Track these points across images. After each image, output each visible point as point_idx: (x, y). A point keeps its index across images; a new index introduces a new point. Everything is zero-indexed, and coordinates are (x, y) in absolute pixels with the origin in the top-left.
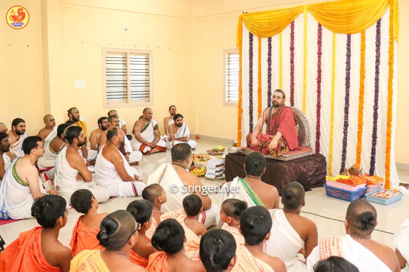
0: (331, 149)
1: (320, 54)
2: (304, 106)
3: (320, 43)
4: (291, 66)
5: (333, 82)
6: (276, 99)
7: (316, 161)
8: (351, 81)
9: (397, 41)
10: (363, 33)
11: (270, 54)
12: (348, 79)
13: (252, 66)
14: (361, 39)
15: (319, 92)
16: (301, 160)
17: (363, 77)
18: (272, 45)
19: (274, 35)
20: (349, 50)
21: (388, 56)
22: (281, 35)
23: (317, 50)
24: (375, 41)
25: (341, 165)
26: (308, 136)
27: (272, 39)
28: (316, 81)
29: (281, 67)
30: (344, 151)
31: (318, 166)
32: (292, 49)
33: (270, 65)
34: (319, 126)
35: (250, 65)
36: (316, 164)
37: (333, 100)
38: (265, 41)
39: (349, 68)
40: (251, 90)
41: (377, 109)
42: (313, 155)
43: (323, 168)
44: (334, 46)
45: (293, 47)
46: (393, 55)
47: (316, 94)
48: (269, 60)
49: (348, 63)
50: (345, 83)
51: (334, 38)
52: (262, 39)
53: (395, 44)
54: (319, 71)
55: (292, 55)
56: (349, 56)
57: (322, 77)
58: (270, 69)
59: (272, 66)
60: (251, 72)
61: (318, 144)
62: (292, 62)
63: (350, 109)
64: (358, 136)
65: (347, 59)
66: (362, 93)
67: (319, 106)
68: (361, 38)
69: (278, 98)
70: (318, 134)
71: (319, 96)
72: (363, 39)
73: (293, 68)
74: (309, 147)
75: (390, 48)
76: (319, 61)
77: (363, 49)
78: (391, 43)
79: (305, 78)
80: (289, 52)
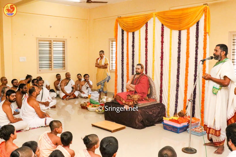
0: (169, 100)
1: (162, 42)
2: (153, 74)
3: (162, 36)
4: (146, 50)
5: (170, 60)
7: (159, 108)
8: (181, 59)
9: (209, 35)
10: (188, 29)
11: (133, 42)
12: (179, 58)
14: (187, 34)
15: (162, 65)
16: (149, 107)
17: (188, 57)
18: (135, 37)
19: (136, 31)
20: (180, 40)
21: (203, 44)
22: (140, 31)
23: (161, 40)
24: (196, 35)
25: (174, 110)
26: (154, 92)
27: (135, 33)
28: (160, 59)
29: (140, 50)
30: (177, 102)
32: (146, 39)
33: (133, 48)
34: (162, 86)
35: (122, 49)
36: (159, 109)
37: (170, 71)
38: (130, 34)
39: (180, 51)
40: (123, 63)
41: (196, 76)
42: (157, 104)
43: (163, 112)
44: (171, 37)
45: (147, 38)
46: (206, 43)
47: (160, 67)
48: (133, 46)
49: (179, 48)
50: (177, 60)
51: (171, 33)
52: (129, 33)
53: (208, 37)
54: (162, 53)
55: (146, 43)
56: (179, 44)
57: (163, 56)
58: (133, 51)
59: (135, 49)
60: (123, 53)
61: (161, 97)
62: (146, 47)
63: (180, 76)
64: (185, 93)
65: (179, 45)
66: (187, 66)
67: (162, 74)
68: (187, 33)
70: (161, 91)
71: (162, 68)
72: (188, 33)
73: (147, 51)
74: (155, 99)
75: (204, 39)
76: (162, 47)
77: (188, 39)
78: (205, 36)
79: (153, 57)
80: (145, 41)
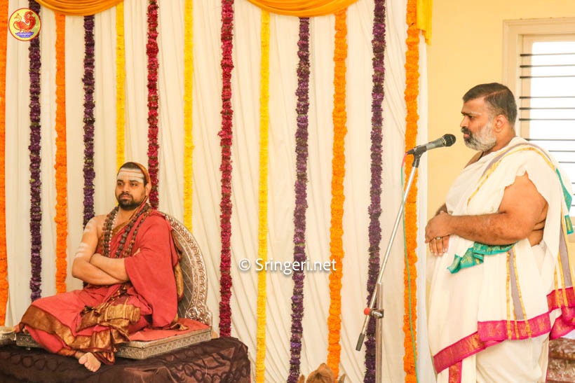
0: (260, 322)
1: (227, 66)
2: (188, 209)
3: (227, 37)
4: (150, 99)
5: (263, 144)
6: (126, 188)
7: (223, 357)
8: (311, 142)
9: (426, 40)
10: (341, 15)
11: (89, 62)
12: (302, 135)
13: (38, 93)
14: (334, 32)
15: (226, 169)
16: (182, 356)
17: (340, 130)
18: (96, 39)
19: (100, 10)
20: (304, 58)
21: (405, 79)
22: (120, 15)
23: (221, 57)
24: (372, 37)
25: (288, 366)
26: (200, 290)
27: (97, 20)
28: (219, 140)
29: (121, 98)
30: (297, 328)
31: (227, 369)
32: (152, 51)
33: (89, 92)
34: (229, 261)
35: (32, 92)
36: (223, 365)
37: (263, 192)
38: (75, 27)
39: (306, 106)
40: (35, 162)
41: (378, 213)
42: (214, 342)
43: (242, 375)
44: (265, 46)
45: (156, 45)
46: (418, 75)
47: (219, 175)
48: (89, 80)
49: (302, 93)
50: (294, 145)
51: (266, 26)
52: (69, 20)
53: (422, 47)
54: (227, 114)
55: (153, 68)
56: (303, 75)
57: (233, 129)
58: (89, 105)
59: (97, 97)
60: (35, 111)
61: (225, 312)
62: (152, 87)
63: (309, 214)
64: (331, 288)
65: (300, 82)
66: (338, 172)
67: (226, 208)
68: (336, 28)
69: (132, 183)
70: (226, 284)
71: (226, 180)
72: (341, 31)
74: (202, 322)
75: (408, 57)
76: (227, 87)
77: (340, 57)
78: (412, 46)
79: (188, 131)
80: (143, 60)
